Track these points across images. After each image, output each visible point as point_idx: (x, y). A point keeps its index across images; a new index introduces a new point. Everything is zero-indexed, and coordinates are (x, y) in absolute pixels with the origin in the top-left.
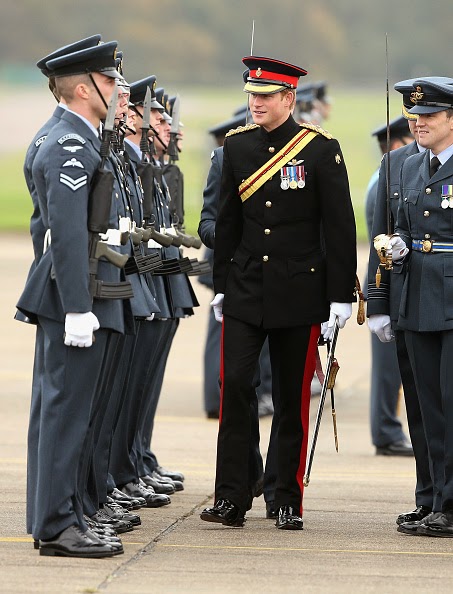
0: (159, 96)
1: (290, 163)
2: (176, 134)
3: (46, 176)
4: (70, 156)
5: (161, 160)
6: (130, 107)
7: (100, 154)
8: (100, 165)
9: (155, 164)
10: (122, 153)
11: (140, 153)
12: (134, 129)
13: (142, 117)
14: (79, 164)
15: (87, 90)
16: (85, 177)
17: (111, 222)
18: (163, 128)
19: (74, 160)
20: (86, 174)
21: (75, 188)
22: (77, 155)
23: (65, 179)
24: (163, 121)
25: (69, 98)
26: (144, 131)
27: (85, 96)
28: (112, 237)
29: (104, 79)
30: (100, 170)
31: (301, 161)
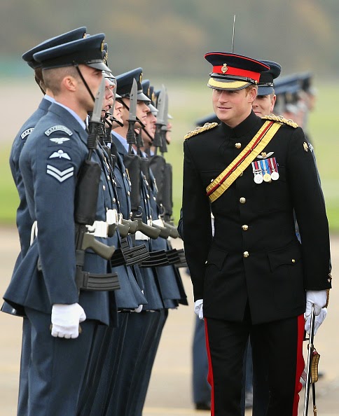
0: (145, 88)
1: (260, 157)
2: (161, 125)
3: (33, 167)
4: (57, 147)
5: (147, 151)
6: (117, 99)
7: (87, 145)
8: (87, 157)
9: (141, 156)
10: (109, 145)
11: (126, 146)
12: (121, 121)
13: (128, 109)
14: (66, 156)
15: (74, 82)
16: (72, 169)
17: (98, 214)
18: (149, 120)
19: (61, 151)
20: (73, 166)
21: (61, 180)
22: (63, 147)
23: (52, 171)
24: (149, 113)
25: (56, 90)
26: (131, 123)
27: (72, 88)
28: (99, 229)
29: (91, 71)
30: (86, 161)
31: (271, 153)
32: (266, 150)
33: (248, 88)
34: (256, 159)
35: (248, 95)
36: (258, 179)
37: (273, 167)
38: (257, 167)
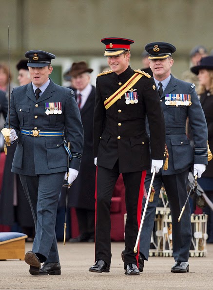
31: (135, 89)
32: (133, 87)
33: (124, 53)
34: (128, 92)
35: (126, 57)
36: (128, 102)
37: (135, 96)
38: (128, 96)
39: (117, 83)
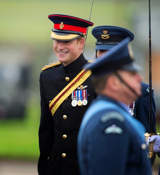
1: (79, 88)
31: (86, 86)
32: (83, 84)
34: (77, 89)
39: (63, 78)
